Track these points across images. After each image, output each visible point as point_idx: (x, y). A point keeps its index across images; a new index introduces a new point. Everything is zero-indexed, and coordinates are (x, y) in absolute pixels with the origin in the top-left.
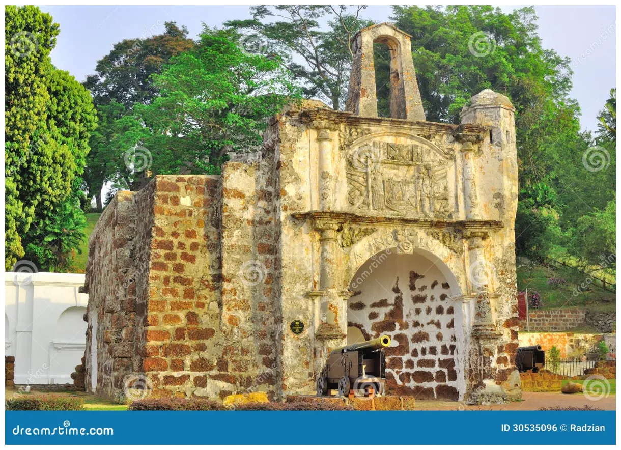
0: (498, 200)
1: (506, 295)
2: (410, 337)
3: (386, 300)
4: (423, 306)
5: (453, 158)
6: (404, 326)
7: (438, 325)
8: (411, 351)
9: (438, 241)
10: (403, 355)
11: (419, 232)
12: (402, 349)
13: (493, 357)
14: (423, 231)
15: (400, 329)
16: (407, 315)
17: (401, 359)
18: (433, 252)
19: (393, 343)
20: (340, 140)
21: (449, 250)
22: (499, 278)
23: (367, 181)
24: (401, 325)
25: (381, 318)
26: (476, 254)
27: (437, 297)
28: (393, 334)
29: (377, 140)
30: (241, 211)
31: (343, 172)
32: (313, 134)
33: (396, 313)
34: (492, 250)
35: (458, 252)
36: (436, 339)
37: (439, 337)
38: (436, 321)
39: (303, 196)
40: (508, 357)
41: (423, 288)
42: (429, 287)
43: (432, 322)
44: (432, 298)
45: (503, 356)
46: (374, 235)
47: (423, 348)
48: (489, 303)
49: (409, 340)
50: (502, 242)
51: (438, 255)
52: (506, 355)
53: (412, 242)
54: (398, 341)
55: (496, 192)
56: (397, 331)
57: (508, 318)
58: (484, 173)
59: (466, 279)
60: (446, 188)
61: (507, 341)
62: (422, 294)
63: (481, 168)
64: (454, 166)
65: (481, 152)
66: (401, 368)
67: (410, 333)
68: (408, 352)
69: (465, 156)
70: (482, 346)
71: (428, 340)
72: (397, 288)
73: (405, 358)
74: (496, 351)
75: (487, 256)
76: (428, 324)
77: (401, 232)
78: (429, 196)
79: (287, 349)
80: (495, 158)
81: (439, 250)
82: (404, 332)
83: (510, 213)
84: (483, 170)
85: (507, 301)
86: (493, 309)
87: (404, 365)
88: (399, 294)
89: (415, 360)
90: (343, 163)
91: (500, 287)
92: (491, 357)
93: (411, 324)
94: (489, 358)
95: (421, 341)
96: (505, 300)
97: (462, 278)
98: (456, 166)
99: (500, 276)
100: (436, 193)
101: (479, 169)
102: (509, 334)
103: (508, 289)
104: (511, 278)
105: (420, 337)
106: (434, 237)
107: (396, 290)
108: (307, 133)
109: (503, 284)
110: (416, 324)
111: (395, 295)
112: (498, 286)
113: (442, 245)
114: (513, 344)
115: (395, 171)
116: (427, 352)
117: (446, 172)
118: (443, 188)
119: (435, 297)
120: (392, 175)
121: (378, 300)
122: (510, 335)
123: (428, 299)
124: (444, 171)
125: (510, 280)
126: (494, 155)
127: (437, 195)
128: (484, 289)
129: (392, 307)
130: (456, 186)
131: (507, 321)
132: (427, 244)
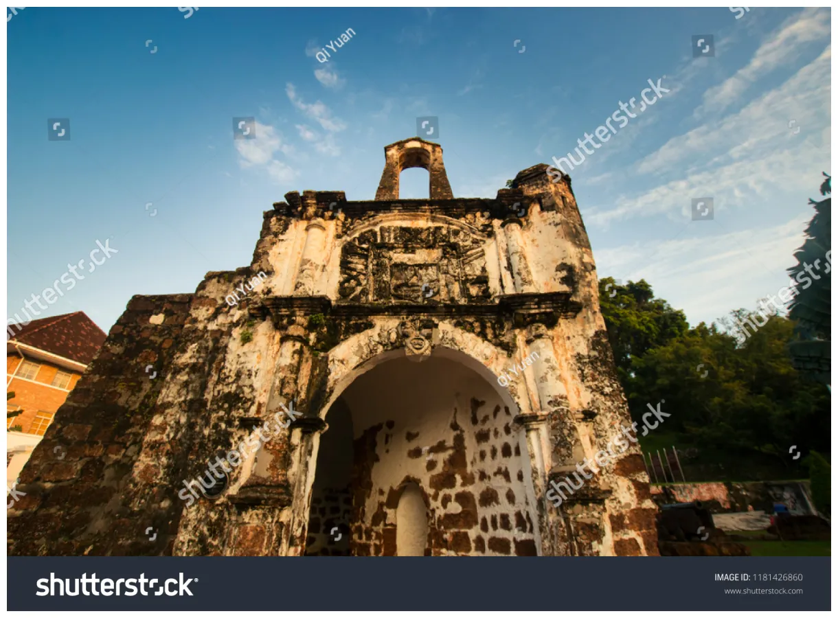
0: (564, 273)
1: (609, 415)
2: (477, 497)
3: (444, 441)
4: (486, 447)
5: (491, 234)
6: (468, 480)
7: (507, 476)
8: (480, 521)
9: (472, 335)
10: (470, 527)
11: (441, 324)
12: (468, 517)
13: (600, 542)
14: (447, 321)
15: (463, 485)
16: (472, 463)
17: (466, 534)
18: (466, 351)
19: (455, 508)
20: (337, 229)
21: (492, 347)
22: (590, 387)
23: (366, 267)
24: (464, 478)
25: (439, 468)
26: (538, 348)
27: (501, 430)
28: (452, 492)
29: (386, 225)
30: (206, 321)
31: (336, 261)
32: (303, 224)
33: (458, 461)
34: (568, 342)
35: (509, 348)
36: (506, 501)
37: (511, 497)
38: (503, 469)
39: (273, 290)
40: (640, 540)
41: (486, 418)
42: (491, 417)
43: (499, 472)
44: (496, 433)
45: (626, 537)
46: (369, 332)
47: (492, 516)
48: (574, 429)
49: (477, 502)
50: (583, 330)
51: (473, 355)
52: (632, 534)
53: (429, 337)
54: (461, 504)
55: (559, 263)
56: (458, 489)
57: (621, 456)
58: (537, 246)
59: (527, 389)
60: (484, 269)
61: (628, 505)
62: (485, 427)
63: (533, 241)
64: (494, 244)
65: (530, 225)
66: (469, 550)
67: (476, 490)
68: (476, 523)
69: (507, 228)
70: (572, 518)
71: (498, 503)
72: (456, 423)
73: (473, 533)
74: (607, 527)
75: (560, 351)
76: (495, 474)
77: (409, 324)
78: (457, 278)
79: (186, 527)
80: (550, 224)
81: (475, 347)
82: (470, 489)
83: (587, 289)
84: (536, 243)
85: (612, 426)
86: (585, 441)
87: (473, 545)
88: (458, 432)
89: (486, 537)
90: (338, 251)
91: (593, 401)
92: (595, 543)
93: (477, 476)
94: (591, 548)
95: (490, 505)
96: (606, 424)
97: (520, 389)
98: (497, 242)
99: (591, 383)
100: (470, 275)
101: (531, 242)
102: (629, 489)
103: (609, 404)
104: (611, 386)
105: (489, 497)
106: (465, 328)
107: (455, 427)
108: (296, 226)
109: (598, 396)
110: (483, 476)
111: (453, 433)
112: (589, 400)
113: (480, 340)
114: (645, 510)
115: (411, 256)
116: (499, 525)
117: (483, 251)
118: (480, 269)
119: (498, 430)
120: (405, 261)
121: (435, 443)
122: (633, 491)
123: (492, 434)
124: (480, 249)
125: (611, 389)
126: (548, 222)
127: (471, 278)
128: (559, 404)
129: (451, 452)
130: (499, 265)
131: (620, 462)
132: (453, 340)
